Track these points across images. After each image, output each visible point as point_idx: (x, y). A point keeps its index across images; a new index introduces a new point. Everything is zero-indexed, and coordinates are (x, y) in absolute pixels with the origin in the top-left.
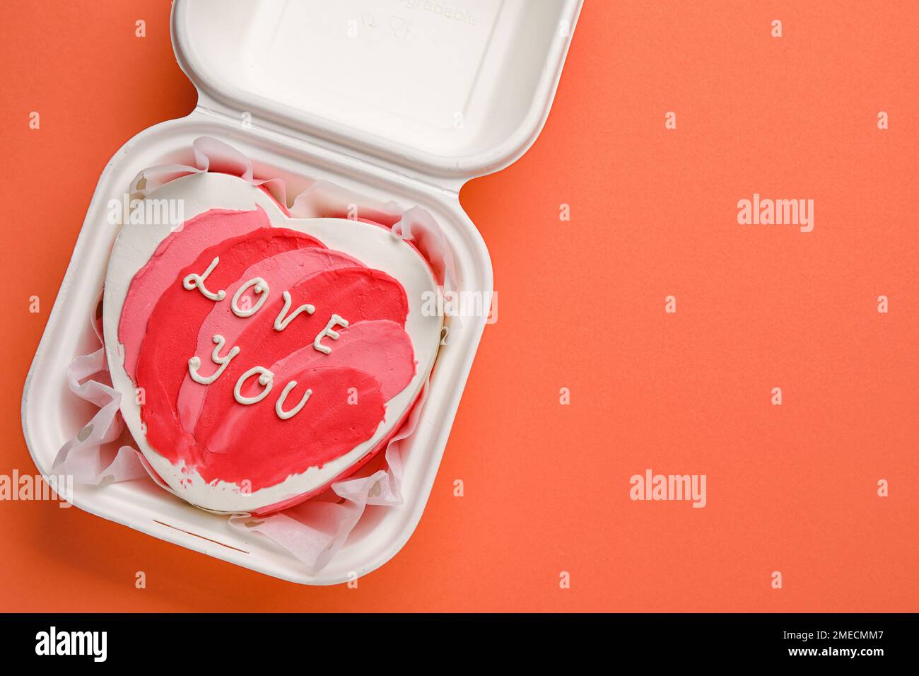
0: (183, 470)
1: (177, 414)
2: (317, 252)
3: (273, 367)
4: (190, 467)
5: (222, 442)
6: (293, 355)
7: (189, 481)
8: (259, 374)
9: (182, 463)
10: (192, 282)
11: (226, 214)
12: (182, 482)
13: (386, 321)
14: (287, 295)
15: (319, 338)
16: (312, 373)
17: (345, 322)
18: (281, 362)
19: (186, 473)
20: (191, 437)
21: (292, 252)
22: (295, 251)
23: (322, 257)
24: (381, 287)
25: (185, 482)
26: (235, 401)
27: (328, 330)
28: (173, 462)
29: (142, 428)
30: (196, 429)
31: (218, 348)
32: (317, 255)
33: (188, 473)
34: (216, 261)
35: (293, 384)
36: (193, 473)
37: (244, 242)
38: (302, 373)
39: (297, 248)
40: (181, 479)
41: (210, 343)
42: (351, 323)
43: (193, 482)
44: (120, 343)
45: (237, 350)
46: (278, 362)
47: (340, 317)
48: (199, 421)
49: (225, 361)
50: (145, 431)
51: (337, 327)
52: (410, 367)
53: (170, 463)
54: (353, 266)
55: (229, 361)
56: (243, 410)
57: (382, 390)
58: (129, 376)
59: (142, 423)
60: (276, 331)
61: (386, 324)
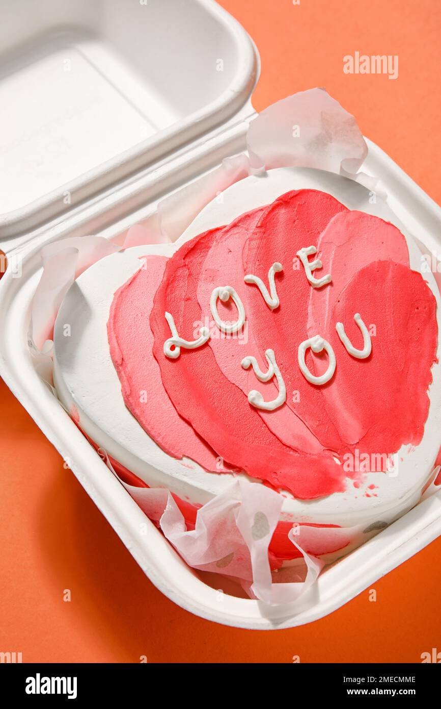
0: (356, 485)
1: (295, 450)
2: (227, 231)
3: (309, 334)
4: (357, 477)
5: (352, 428)
6: (310, 309)
7: (372, 487)
8: (308, 350)
9: (348, 482)
10: (173, 348)
11: (129, 285)
12: (368, 496)
13: (333, 219)
14: (250, 277)
15: (311, 278)
16: (341, 305)
17: (310, 249)
18: (310, 322)
19: (361, 485)
20: (327, 453)
21: (211, 252)
22: (211, 249)
23: (235, 230)
24: (298, 203)
25: (370, 492)
26: (319, 387)
27: (309, 266)
28: (341, 490)
29: (285, 496)
30: (323, 443)
31: (256, 367)
32: (229, 234)
33: (362, 483)
34: (168, 316)
35: (340, 326)
36: (366, 477)
37: (168, 285)
38: (334, 313)
39: (209, 248)
40: (363, 493)
41: (245, 373)
42: (316, 245)
43: (376, 485)
44: (181, 459)
45: (270, 353)
46: (308, 326)
47: (303, 249)
48: (316, 434)
49: (273, 368)
50: (290, 496)
51: (311, 257)
52: (390, 228)
53: (340, 494)
54: (261, 214)
55: (276, 365)
56: (334, 386)
57: (397, 261)
58: (220, 473)
59: (279, 493)
60: (277, 310)
61: (337, 220)
